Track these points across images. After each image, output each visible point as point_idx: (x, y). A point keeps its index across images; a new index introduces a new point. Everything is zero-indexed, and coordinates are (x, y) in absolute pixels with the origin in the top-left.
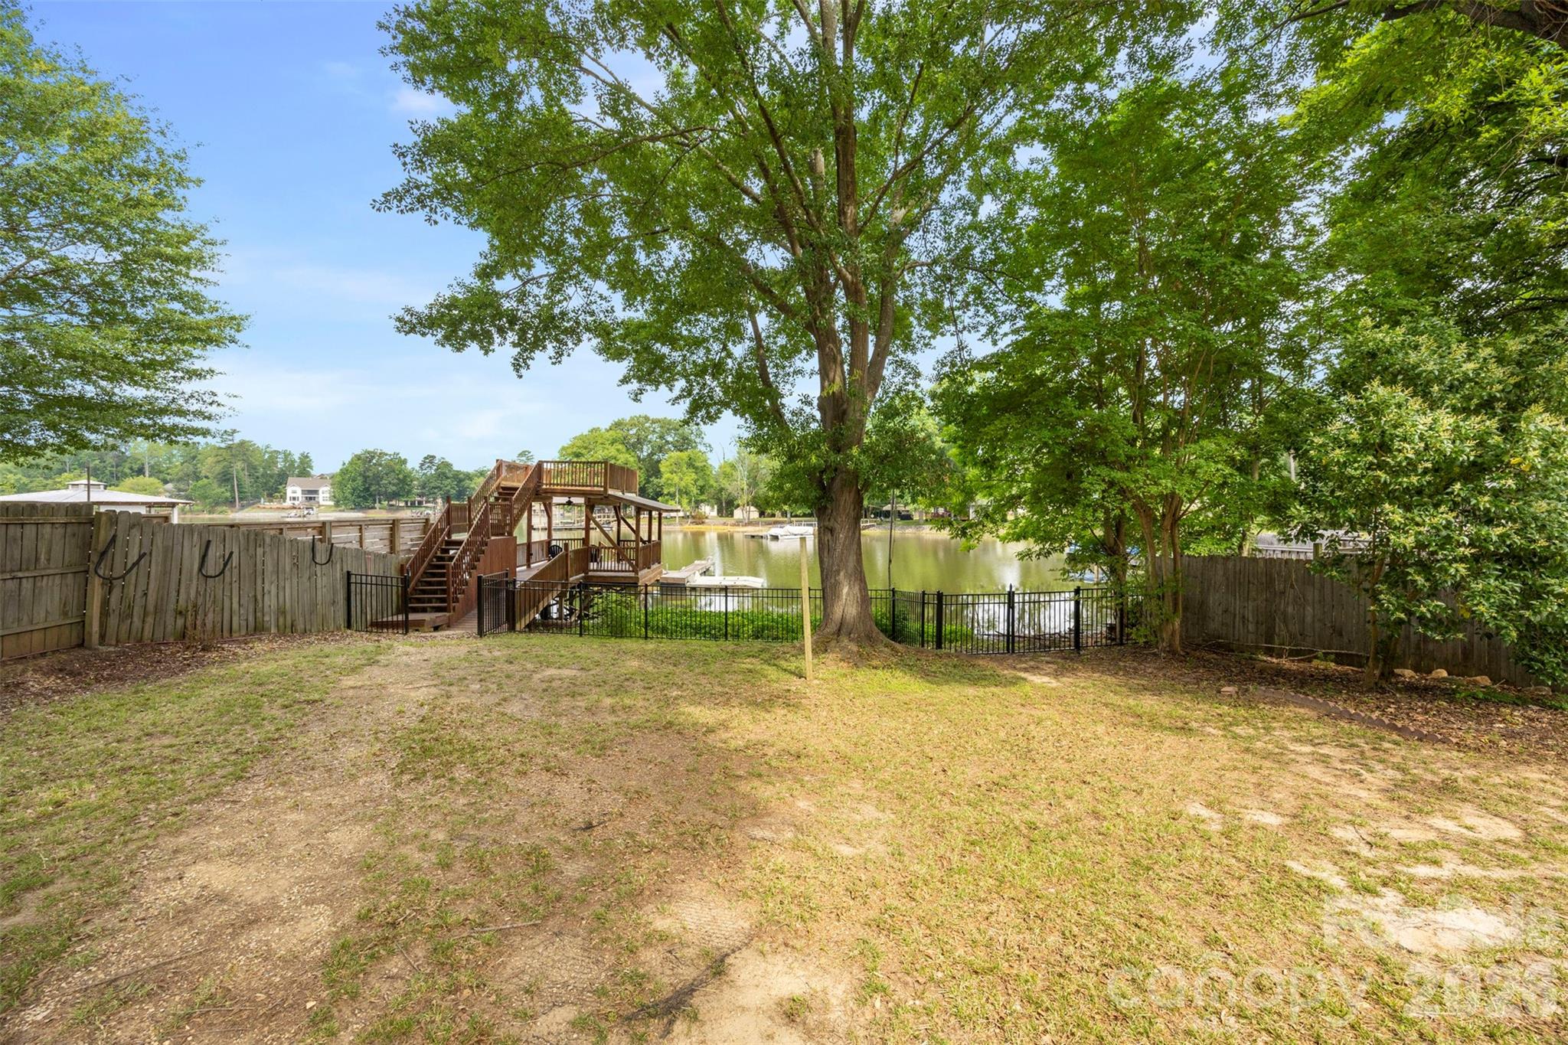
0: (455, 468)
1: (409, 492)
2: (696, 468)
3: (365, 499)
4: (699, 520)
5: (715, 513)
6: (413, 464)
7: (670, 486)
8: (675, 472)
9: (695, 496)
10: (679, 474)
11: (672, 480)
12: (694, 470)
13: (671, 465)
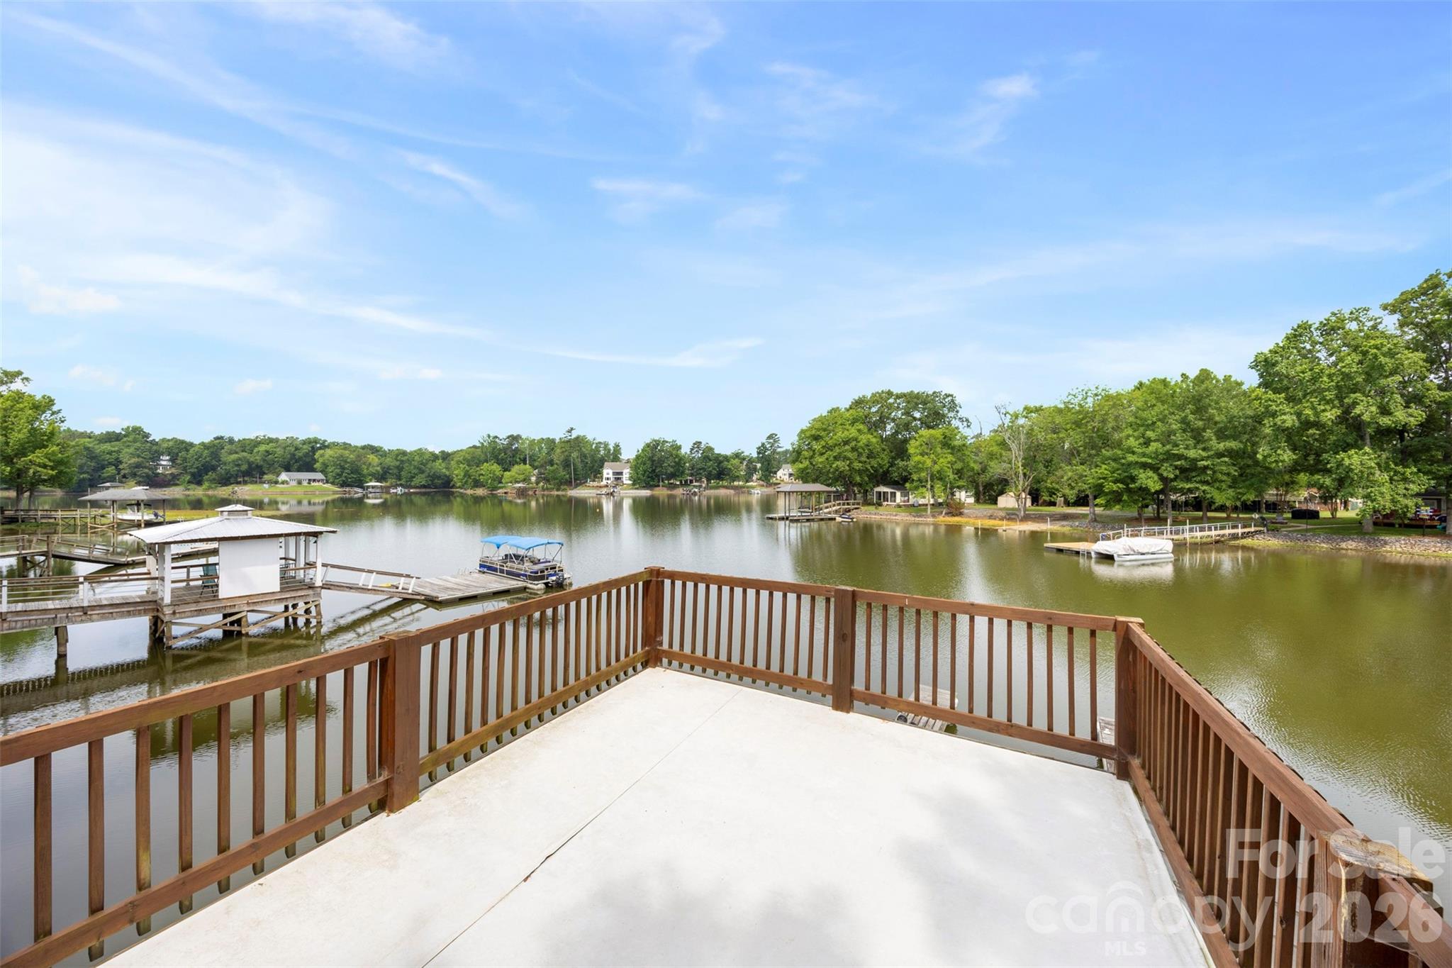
0: (716, 451)
1: (683, 473)
2: (953, 448)
3: (653, 479)
4: (955, 509)
5: (971, 500)
6: (685, 450)
7: (920, 470)
8: (927, 454)
9: (951, 483)
10: (932, 456)
11: (923, 463)
12: (949, 451)
13: (921, 445)
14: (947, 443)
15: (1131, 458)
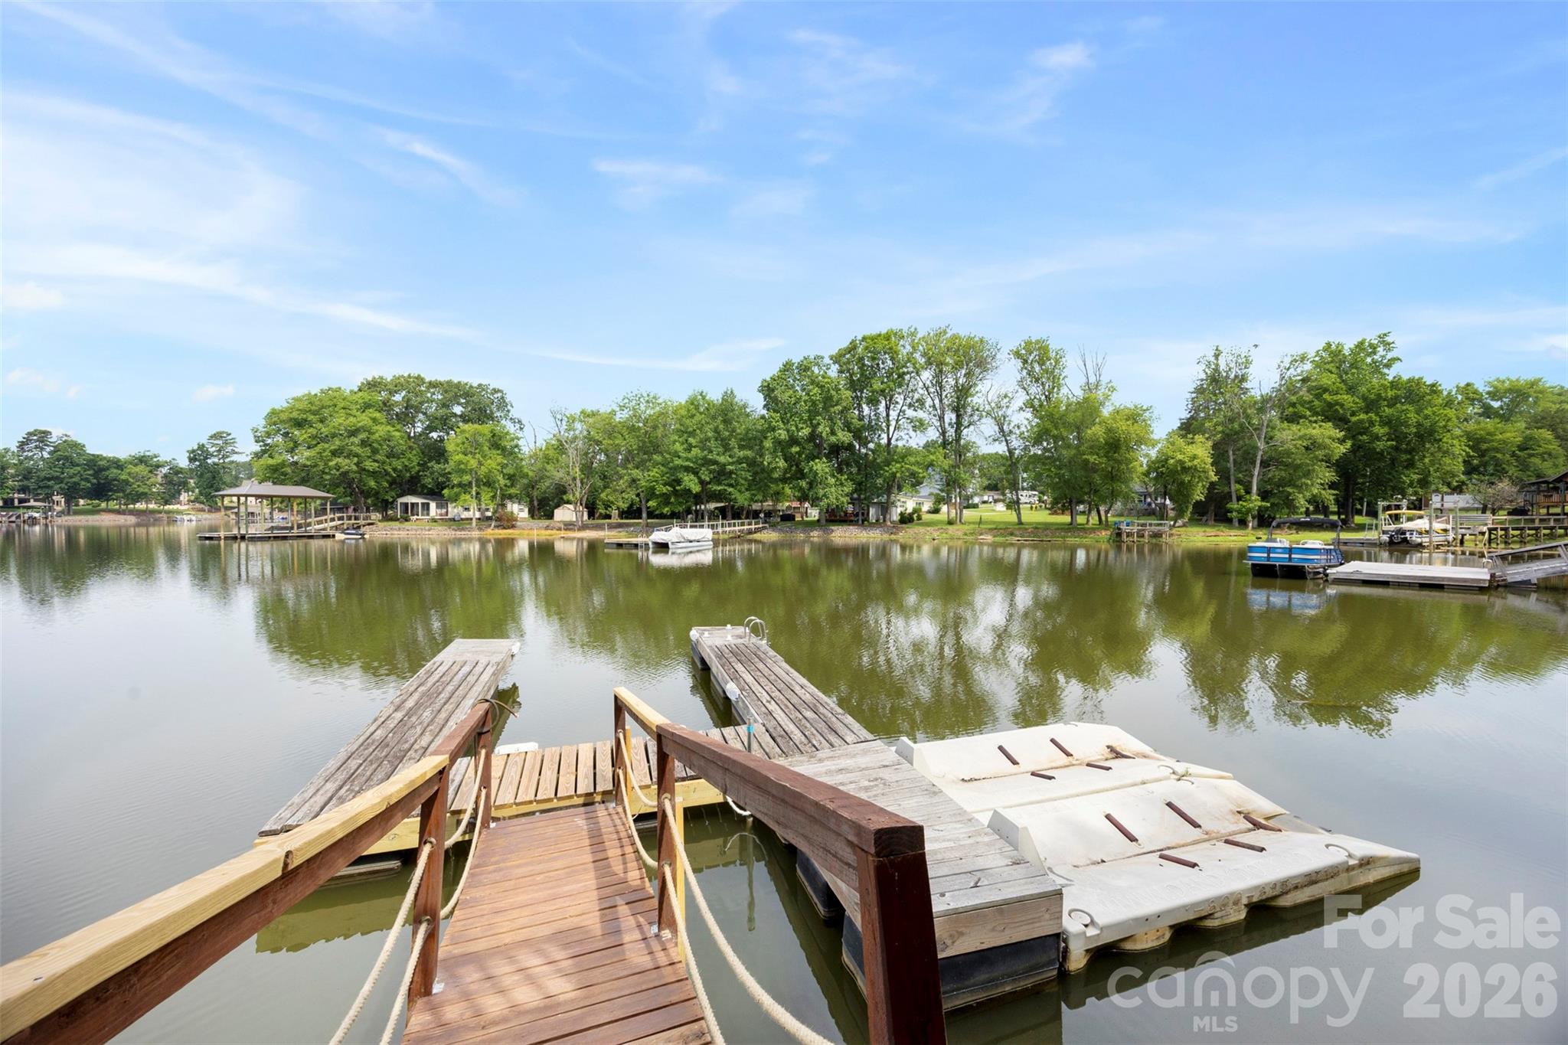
2: (504, 449)
4: (507, 521)
5: (525, 514)
7: (462, 472)
8: (471, 453)
9: (501, 489)
10: (477, 456)
11: (466, 465)
12: (499, 452)
13: (463, 443)
14: (497, 442)
15: (678, 462)
